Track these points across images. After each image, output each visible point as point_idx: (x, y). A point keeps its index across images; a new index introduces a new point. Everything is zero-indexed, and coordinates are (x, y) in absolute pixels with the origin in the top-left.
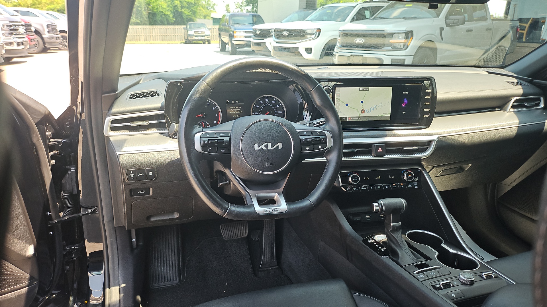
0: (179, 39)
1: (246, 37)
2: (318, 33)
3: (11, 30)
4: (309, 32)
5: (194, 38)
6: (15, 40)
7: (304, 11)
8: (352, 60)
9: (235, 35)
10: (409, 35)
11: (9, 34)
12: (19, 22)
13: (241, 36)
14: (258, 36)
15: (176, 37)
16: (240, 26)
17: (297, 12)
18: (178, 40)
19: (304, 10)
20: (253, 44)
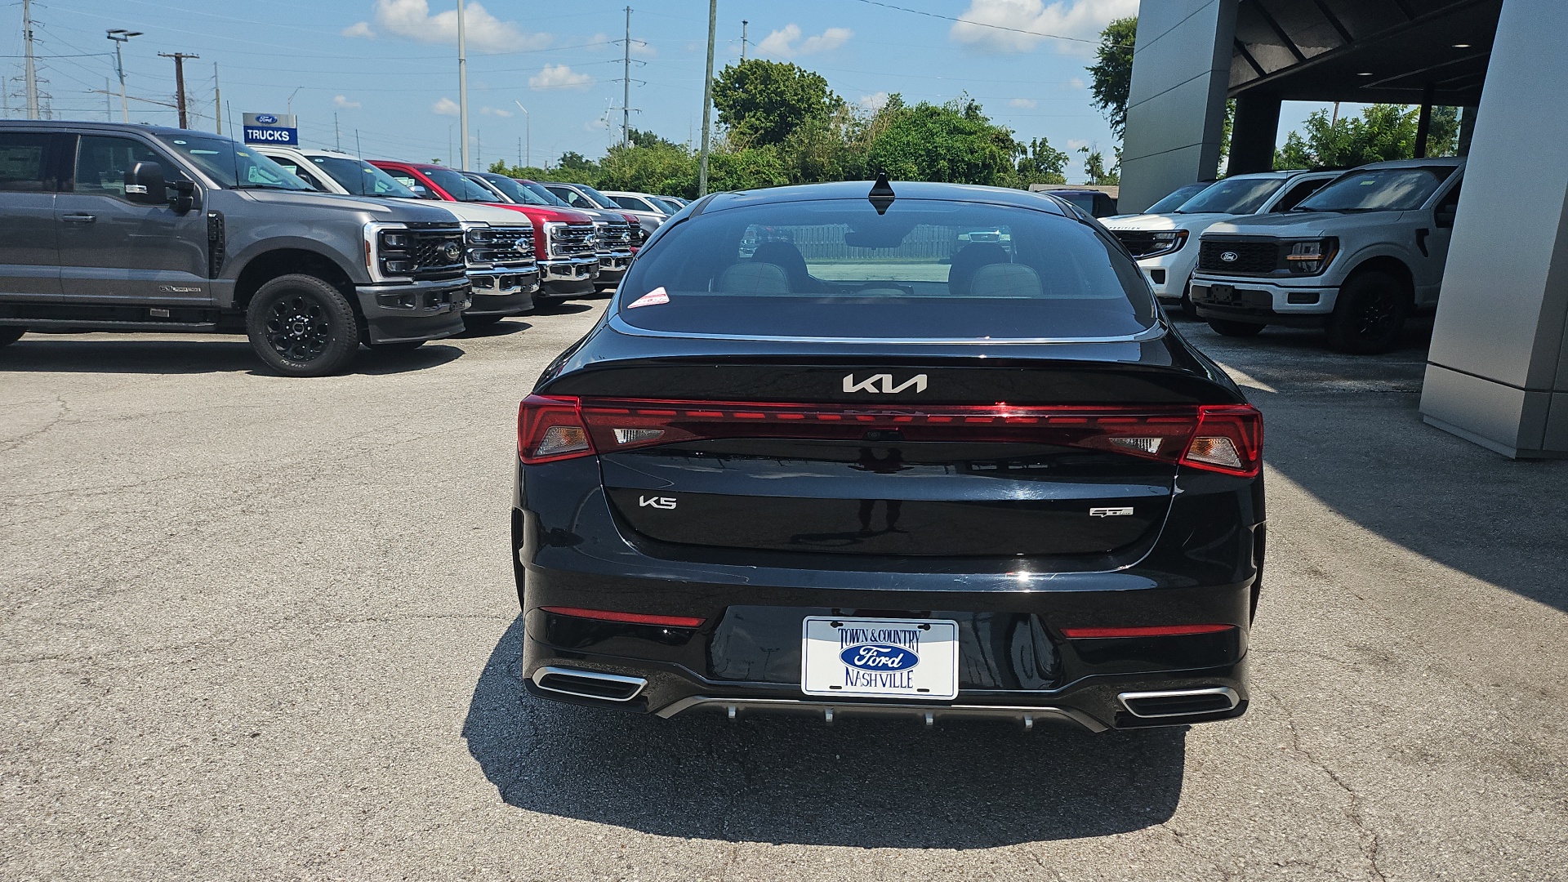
2: (1180, 239)
3: (609, 237)
4: (1160, 236)
6: (614, 254)
8: (1215, 296)
10: (1329, 245)
11: (606, 244)
12: (623, 223)
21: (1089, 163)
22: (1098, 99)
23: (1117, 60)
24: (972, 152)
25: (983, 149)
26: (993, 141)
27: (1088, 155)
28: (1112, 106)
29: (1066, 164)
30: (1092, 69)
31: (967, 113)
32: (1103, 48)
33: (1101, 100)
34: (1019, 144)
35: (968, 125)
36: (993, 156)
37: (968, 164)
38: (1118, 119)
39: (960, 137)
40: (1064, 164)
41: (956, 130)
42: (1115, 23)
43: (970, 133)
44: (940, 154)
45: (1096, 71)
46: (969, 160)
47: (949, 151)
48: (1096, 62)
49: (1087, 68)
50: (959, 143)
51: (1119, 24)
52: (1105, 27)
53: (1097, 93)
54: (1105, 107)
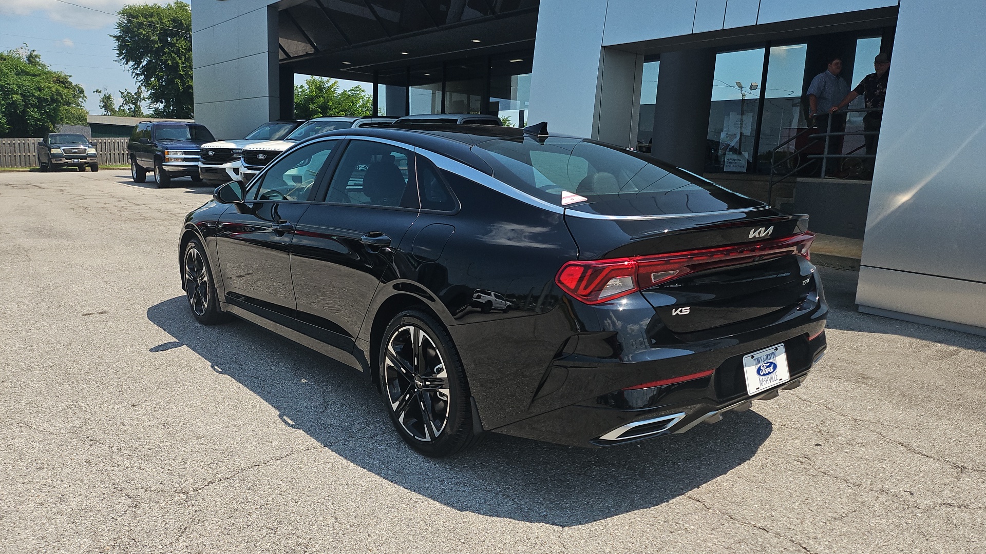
0: (23, 163)
1: (185, 160)
5: (64, 160)
7: (278, 124)
9: (167, 157)
13: (177, 159)
14: (211, 158)
15: (15, 159)
16: (174, 144)
17: (268, 125)
18: (21, 165)
19: (277, 122)
20: (204, 171)
21: (103, 101)
22: (121, 58)
23: (132, 33)
24: (40, 90)
25: (49, 88)
26: (55, 82)
27: (102, 95)
28: (131, 63)
29: (85, 101)
30: (115, 37)
31: (29, 60)
32: (121, 23)
33: (123, 58)
34: (76, 86)
35: (30, 68)
36: (59, 93)
37: (39, 98)
38: (138, 72)
39: (27, 78)
40: (83, 101)
41: (22, 73)
42: (127, 7)
43: (35, 75)
44: (12, 90)
45: (118, 38)
46: (39, 95)
47: (19, 87)
48: (117, 32)
49: (110, 36)
50: (26, 81)
51: (130, 8)
52: (120, 9)
53: (120, 54)
54: (127, 63)
